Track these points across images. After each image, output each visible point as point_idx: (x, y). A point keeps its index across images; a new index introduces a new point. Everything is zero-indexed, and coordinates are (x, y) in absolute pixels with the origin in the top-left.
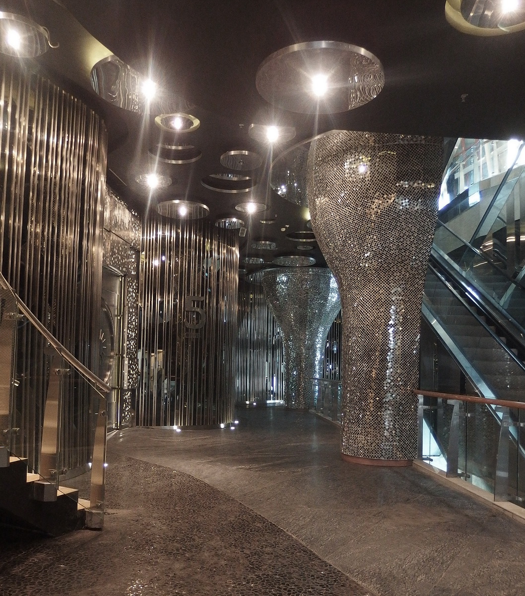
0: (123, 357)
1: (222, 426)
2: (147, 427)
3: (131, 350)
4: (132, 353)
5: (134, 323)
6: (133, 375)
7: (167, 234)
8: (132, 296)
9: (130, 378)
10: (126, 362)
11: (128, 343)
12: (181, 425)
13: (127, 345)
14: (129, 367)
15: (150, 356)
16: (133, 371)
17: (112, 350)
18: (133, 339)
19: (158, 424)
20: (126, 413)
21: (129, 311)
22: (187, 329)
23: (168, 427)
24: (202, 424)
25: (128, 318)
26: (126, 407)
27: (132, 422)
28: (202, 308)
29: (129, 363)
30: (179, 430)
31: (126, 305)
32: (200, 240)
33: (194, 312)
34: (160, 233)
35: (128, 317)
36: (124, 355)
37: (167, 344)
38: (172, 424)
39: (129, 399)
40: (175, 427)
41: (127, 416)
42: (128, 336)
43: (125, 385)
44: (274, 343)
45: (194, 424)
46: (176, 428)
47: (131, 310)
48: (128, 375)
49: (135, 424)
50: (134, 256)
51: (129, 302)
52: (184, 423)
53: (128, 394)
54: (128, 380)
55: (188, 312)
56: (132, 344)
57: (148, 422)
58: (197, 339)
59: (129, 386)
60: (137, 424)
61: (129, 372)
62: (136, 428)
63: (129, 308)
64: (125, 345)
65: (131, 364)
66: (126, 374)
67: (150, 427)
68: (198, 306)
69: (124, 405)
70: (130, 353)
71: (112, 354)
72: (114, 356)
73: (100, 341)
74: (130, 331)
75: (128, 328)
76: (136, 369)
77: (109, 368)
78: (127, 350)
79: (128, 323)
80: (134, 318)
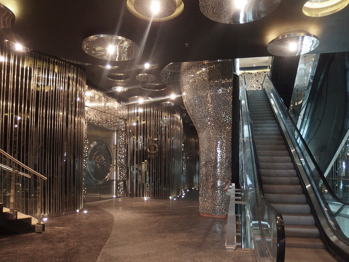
1: (171, 198)
2: (131, 197)
4: (123, 165)
5: (123, 152)
6: (123, 174)
10: (118, 169)
12: (147, 197)
13: (119, 161)
14: (120, 171)
17: (112, 163)
19: (136, 196)
20: (120, 191)
22: (150, 153)
23: (141, 198)
24: (158, 197)
26: (120, 188)
27: (124, 195)
28: (157, 144)
31: (118, 143)
32: (155, 113)
33: (153, 146)
36: (118, 166)
38: (143, 197)
39: (122, 185)
41: (121, 192)
42: (119, 158)
43: (118, 179)
45: (154, 196)
50: (123, 122)
51: (120, 142)
52: (149, 196)
53: (121, 183)
54: (120, 176)
55: (150, 146)
56: (122, 161)
57: (132, 195)
58: (155, 158)
60: (127, 196)
61: (120, 173)
62: (126, 198)
65: (122, 169)
66: (118, 174)
67: (133, 197)
70: (121, 165)
71: (111, 165)
72: (112, 166)
73: (102, 160)
74: (120, 155)
75: (119, 154)
76: (125, 171)
77: (109, 172)
78: (119, 163)
79: (119, 152)
80: (123, 149)
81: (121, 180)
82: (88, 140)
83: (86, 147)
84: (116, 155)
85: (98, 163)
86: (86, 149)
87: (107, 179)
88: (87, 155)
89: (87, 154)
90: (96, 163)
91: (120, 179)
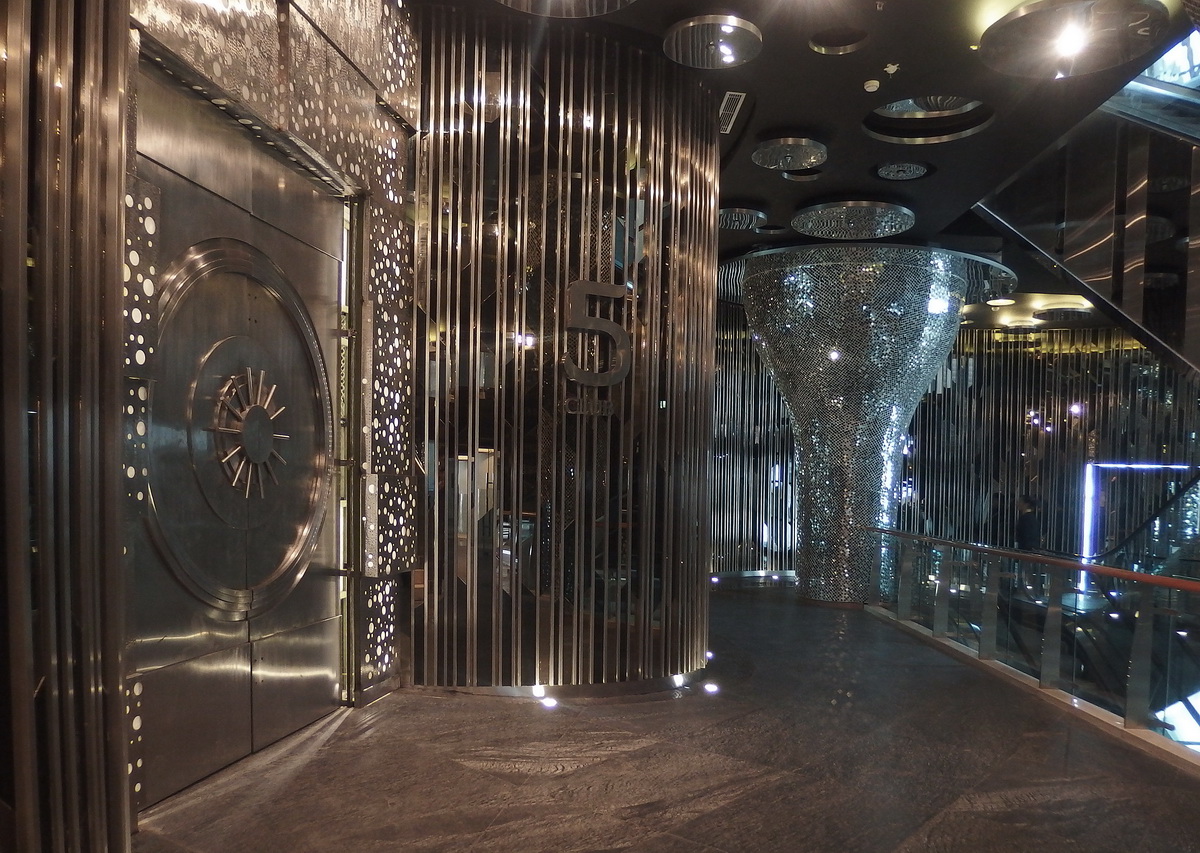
0: (361, 472)
1: (679, 680)
2: (451, 688)
3: (391, 450)
4: (396, 459)
5: (398, 362)
6: (397, 529)
7: (504, 101)
8: (390, 271)
9: (387, 540)
10: (372, 489)
11: (376, 424)
12: (556, 682)
13: (374, 431)
14: (382, 504)
15: (452, 465)
16: (397, 518)
17: (320, 446)
18: (396, 414)
19: (485, 678)
20: (379, 651)
21: (377, 318)
22: (572, 386)
23: (516, 690)
24: (622, 679)
25: (375, 342)
26: (377, 633)
27: (400, 676)
28: (618, 319)
29: (381, 490)
30: (550, 703)
31: (365, 296)
33: (592, 331)
34: (480, 98)
35: (376, 337)
36: (366, 466)
37: (508, 430)
38: (529, 680)
39: (387, 605)
40: (538, 690)
41: (381, 658)
42: (376, 404)
43: (370, 564)
44: (757, 441)
45: (598, 679)
46: (540, 693)
47: (386, 317)
48: (380, 532)
49: (410, 679)
51: (376, 288)
52: (567, 679)
53: (383, 589)
54: (381, 546)
55: (573, 331)
56: (392, 429)
57: (451, 676)
58: (602, 419)
59: (382, 567)
60: (419, 679)
61: (382, 521)
62: (415, 691)
63: (377, 306)
64: (366, 430)
65: (391, 494)
66: (372, 527)
67: (459, 688)
68: (605, 314)
69: (371, 628)
70: (383, 461)
71: (320, 461)
72: (326, 468)
73: (259, 413)
74: (382, 385)
75: (376, 374)
76: (407, 509)
77: (306, 512)
78: (374, 449)
79: (376, 361)
80: (397, 343)
81: (388, 568)
82: (148, 204)
83: (134, 270)
84: (356, 389)
85: (236, 439)
86: (134, 287)
87: (295, 567)
88: (140, 357)
89: (144, 348)
90: (221, 441)
91: (385, 564)
